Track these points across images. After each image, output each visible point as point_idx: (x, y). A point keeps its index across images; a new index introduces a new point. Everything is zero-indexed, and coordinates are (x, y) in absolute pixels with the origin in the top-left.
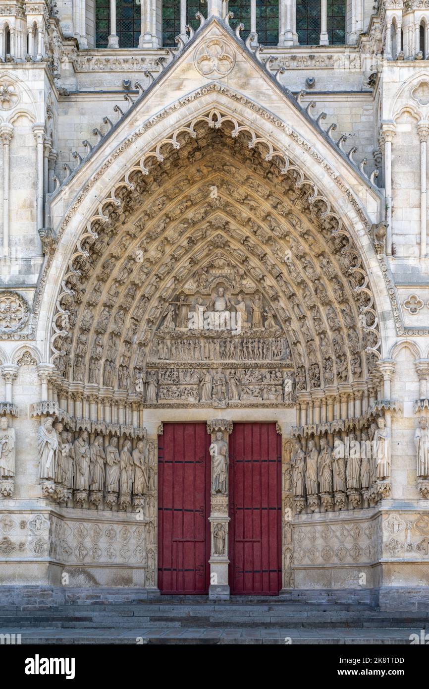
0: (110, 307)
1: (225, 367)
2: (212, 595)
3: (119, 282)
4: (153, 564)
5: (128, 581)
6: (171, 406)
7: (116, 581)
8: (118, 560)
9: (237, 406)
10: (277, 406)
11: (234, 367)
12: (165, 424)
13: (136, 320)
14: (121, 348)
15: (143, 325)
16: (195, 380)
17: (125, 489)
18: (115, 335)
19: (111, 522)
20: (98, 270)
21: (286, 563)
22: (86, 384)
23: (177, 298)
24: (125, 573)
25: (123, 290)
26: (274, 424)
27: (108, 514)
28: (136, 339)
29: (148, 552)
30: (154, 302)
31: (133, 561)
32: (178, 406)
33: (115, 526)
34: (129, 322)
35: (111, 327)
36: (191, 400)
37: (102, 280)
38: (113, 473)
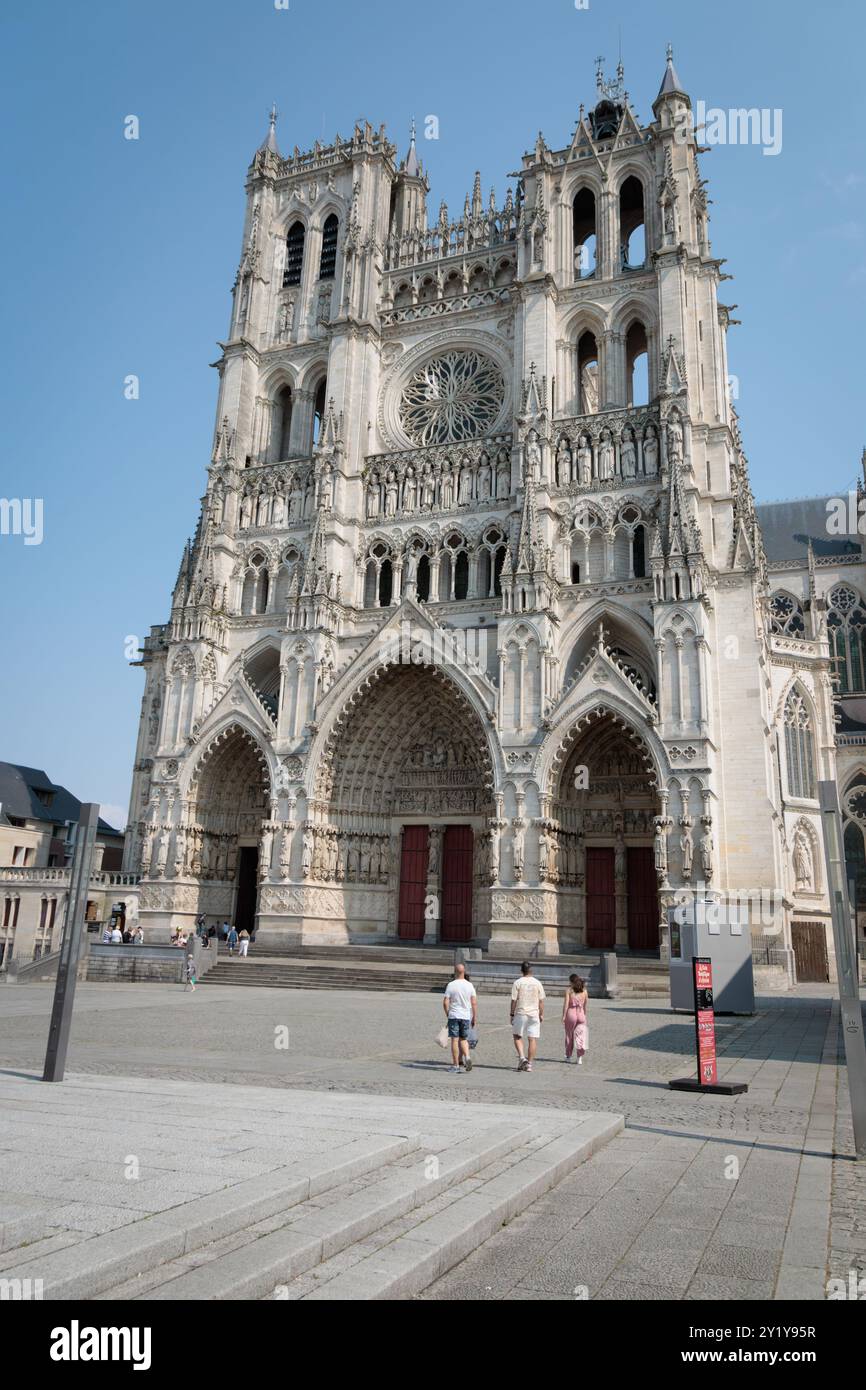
0: (367, 757)
1: (441, 790)
2: (425, 941)
3: (373, 742)
4: (394, 918)
5: (373, 929)
6: (408, 815)
7: (364, 930)
8: (367, 916)
9: (446, 815)
10: (470, 815)
11: (447, 790)
12: (406, 827)
13: (386, 764)
14: (376, 780)
15: (392, 765)
16: (422, 798)
17: (374, 869)
18: (372, 773)
19: (364, 891)
20: (358, 736)
21: (474, 919)
22: (350, 804)
23: (415, 747)
24: (372, 924)
25: (375, 747)
26: (469, 826)
27: (361, 886)
28: (386, 775)
29: (390, 910)
30: (399, 751)
31: (377, 917)
32: (412, 815)
33: (366, 894)
34: (381, 764)
35: (368, 768)
36: (420, 811)
37: (361, 742)
38: (365, 860)
